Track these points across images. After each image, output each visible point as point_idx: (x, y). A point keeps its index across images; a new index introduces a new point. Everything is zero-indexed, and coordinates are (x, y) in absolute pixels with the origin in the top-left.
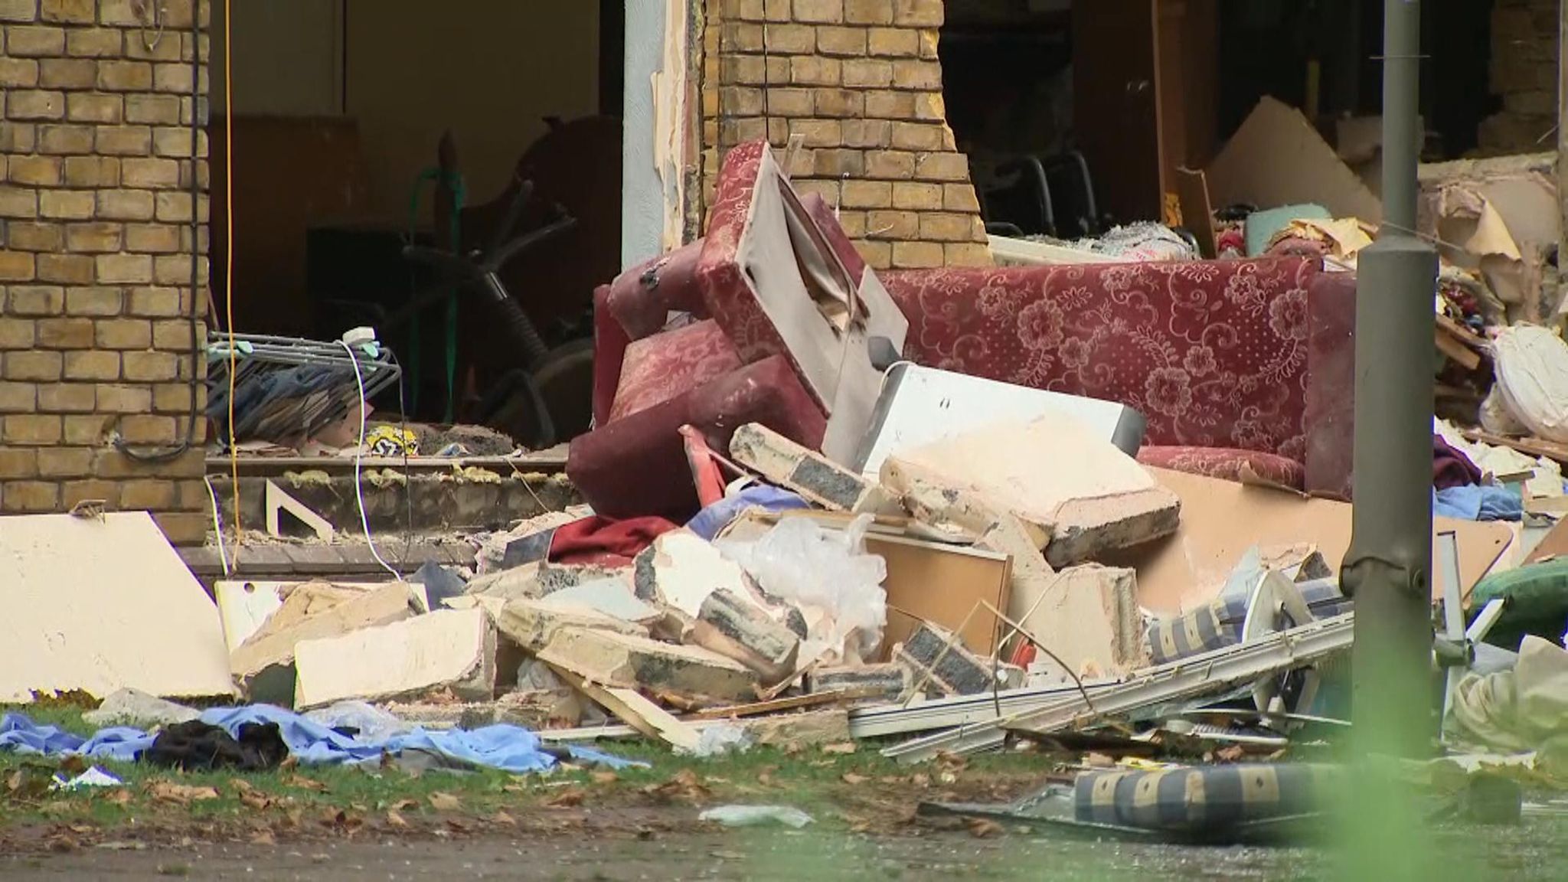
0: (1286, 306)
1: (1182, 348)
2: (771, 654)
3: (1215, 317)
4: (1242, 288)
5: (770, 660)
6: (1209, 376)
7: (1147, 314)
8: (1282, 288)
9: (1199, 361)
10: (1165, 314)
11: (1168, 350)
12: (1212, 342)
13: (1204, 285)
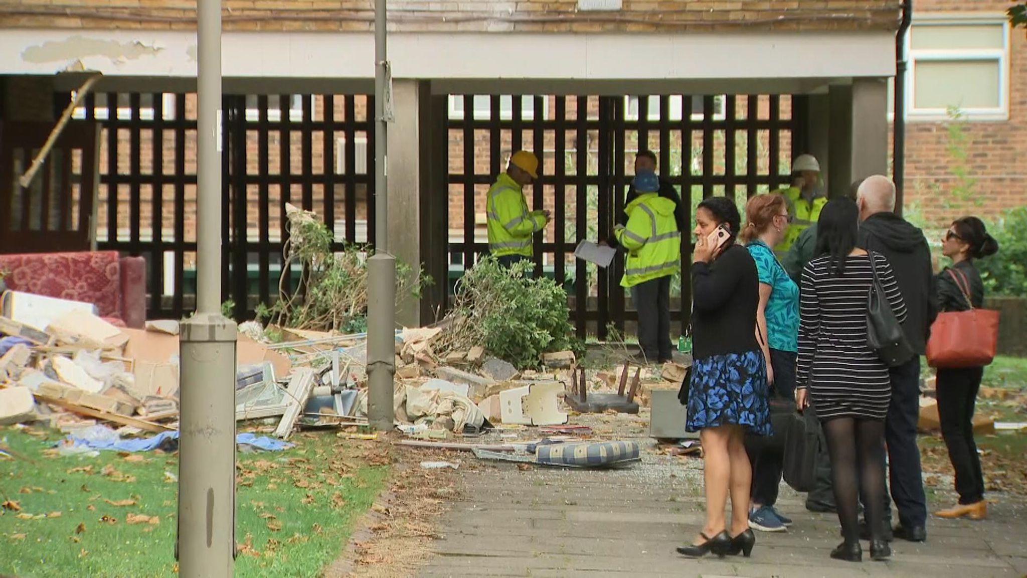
0: (112, 268)
1: (75, 283)
2: (139, 399)
3: (88, 272)
4: (96, 262)
5: (139, 401)
6: (85, 292)
7: (62, 272)
8: (110, 262)
9: (81, 287)
10: (69, 272)
11: (70, 284)
12: (86, 281)
13: (82, 262)
